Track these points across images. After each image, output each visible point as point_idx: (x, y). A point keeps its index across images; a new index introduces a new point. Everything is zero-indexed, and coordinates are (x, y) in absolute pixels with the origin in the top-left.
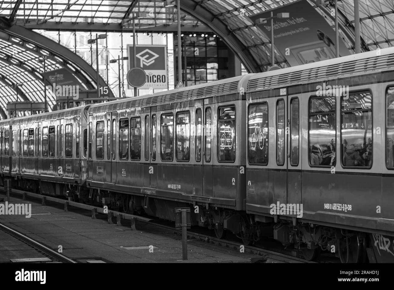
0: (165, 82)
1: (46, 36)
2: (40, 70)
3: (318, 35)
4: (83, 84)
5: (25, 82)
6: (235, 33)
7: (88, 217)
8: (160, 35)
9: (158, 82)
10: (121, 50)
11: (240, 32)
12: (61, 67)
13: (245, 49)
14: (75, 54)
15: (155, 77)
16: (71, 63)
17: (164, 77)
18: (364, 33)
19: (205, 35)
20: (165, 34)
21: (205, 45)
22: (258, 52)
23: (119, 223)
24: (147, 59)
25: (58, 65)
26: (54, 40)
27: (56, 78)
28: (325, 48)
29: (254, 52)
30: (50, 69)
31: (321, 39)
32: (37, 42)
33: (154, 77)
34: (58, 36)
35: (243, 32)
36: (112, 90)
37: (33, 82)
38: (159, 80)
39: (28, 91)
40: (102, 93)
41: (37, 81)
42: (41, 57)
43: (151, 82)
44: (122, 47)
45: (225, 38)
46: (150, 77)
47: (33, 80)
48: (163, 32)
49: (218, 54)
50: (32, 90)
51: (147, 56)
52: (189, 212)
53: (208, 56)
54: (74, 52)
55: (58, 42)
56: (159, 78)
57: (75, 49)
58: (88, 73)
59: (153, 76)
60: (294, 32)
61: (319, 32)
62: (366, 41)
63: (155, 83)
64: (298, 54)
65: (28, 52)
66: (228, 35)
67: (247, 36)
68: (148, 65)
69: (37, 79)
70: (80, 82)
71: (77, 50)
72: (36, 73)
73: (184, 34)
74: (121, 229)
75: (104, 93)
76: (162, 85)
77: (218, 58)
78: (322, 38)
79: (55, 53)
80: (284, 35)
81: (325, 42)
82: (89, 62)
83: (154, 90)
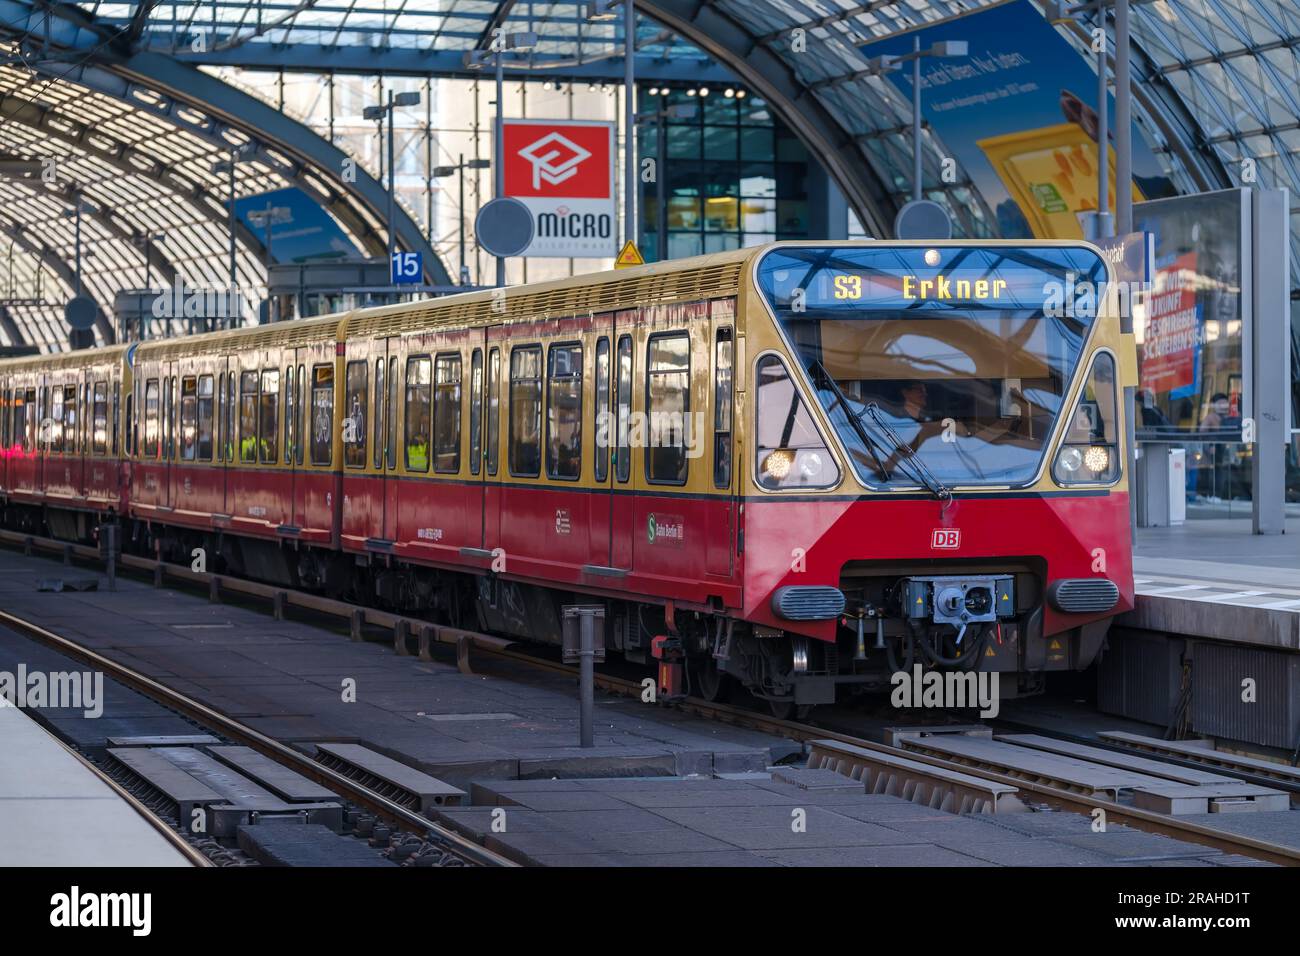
0: (608, 235)
1: (240, 86)
2: (221, 192)
3: (1064, 108)
4: (353, 239)
5: (173, 226)
6: (817, 93)
7: (342, 637)
8: (595, 89)
9: (586, 235)
10: (472, 134)
11: (833, 92)
12: (285, 184)
13: (848, 144)
14: (331, 143)
15: (578, 220)
16: (316, 171)
17: (604, 219)
18: (1199, 104)
19: (736, 92)
20: (611, 88)
21: (734, 123)
22: (886, 151)
23: (424, 652)
24: (554, 163)
25: (276, 177)
26: (266, 101)
27: (269, 217)
28: (1085, 148)
29: (873, 151)
30: (252, 189)
31: (1072, 120)
32: (214, 105)
33: (575, 219)
34: (278, 87)
35: (840, 91)
36: (442, 257)
37: (198, 228)
38: (589, 230)
39: (182, 256)
40: (400, 273)
41: (210, 226)
42: (223, 150)
43: (563, 234)
44: (477, 124)
45: (787, 109)
46: (563, 220)
47: (197, 222)
48: (605, 81)
49: (776, 152)
50: (194, 254)
51: (555, 154)
52: (600, 618)
53: (745, 157)
54: (328, 138)
55: (276, 107)
56: (589, 222)
57: (329, 129)
58: (368, 203)
59: (571, 217)
60: (993, 96)
61: (1067, 99)
62: (1208, 128)
63: (577, 240)
64: (1006, 163)
65: (184, 134)
66: (795, 99)
67: (853, 105)
68: (555, 181)
69: (210, 220)
70: (345, 229)
71: (336, 130)
72: (208, 200)
73: (671, 88)
74: (428, 669)
75: (407, 272)
76: (598, 245)
77: (776, 163)
78: (1076, 116)
79: (266, 141)
80: (962, 103)
81: (1084, 128)
82: (373, 169)
83: (575, 261)
